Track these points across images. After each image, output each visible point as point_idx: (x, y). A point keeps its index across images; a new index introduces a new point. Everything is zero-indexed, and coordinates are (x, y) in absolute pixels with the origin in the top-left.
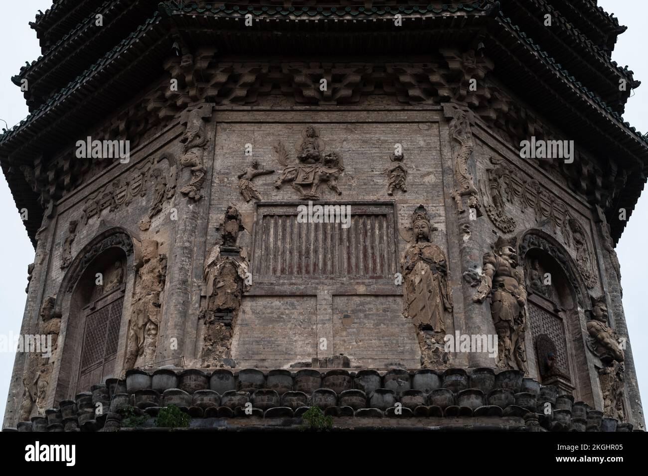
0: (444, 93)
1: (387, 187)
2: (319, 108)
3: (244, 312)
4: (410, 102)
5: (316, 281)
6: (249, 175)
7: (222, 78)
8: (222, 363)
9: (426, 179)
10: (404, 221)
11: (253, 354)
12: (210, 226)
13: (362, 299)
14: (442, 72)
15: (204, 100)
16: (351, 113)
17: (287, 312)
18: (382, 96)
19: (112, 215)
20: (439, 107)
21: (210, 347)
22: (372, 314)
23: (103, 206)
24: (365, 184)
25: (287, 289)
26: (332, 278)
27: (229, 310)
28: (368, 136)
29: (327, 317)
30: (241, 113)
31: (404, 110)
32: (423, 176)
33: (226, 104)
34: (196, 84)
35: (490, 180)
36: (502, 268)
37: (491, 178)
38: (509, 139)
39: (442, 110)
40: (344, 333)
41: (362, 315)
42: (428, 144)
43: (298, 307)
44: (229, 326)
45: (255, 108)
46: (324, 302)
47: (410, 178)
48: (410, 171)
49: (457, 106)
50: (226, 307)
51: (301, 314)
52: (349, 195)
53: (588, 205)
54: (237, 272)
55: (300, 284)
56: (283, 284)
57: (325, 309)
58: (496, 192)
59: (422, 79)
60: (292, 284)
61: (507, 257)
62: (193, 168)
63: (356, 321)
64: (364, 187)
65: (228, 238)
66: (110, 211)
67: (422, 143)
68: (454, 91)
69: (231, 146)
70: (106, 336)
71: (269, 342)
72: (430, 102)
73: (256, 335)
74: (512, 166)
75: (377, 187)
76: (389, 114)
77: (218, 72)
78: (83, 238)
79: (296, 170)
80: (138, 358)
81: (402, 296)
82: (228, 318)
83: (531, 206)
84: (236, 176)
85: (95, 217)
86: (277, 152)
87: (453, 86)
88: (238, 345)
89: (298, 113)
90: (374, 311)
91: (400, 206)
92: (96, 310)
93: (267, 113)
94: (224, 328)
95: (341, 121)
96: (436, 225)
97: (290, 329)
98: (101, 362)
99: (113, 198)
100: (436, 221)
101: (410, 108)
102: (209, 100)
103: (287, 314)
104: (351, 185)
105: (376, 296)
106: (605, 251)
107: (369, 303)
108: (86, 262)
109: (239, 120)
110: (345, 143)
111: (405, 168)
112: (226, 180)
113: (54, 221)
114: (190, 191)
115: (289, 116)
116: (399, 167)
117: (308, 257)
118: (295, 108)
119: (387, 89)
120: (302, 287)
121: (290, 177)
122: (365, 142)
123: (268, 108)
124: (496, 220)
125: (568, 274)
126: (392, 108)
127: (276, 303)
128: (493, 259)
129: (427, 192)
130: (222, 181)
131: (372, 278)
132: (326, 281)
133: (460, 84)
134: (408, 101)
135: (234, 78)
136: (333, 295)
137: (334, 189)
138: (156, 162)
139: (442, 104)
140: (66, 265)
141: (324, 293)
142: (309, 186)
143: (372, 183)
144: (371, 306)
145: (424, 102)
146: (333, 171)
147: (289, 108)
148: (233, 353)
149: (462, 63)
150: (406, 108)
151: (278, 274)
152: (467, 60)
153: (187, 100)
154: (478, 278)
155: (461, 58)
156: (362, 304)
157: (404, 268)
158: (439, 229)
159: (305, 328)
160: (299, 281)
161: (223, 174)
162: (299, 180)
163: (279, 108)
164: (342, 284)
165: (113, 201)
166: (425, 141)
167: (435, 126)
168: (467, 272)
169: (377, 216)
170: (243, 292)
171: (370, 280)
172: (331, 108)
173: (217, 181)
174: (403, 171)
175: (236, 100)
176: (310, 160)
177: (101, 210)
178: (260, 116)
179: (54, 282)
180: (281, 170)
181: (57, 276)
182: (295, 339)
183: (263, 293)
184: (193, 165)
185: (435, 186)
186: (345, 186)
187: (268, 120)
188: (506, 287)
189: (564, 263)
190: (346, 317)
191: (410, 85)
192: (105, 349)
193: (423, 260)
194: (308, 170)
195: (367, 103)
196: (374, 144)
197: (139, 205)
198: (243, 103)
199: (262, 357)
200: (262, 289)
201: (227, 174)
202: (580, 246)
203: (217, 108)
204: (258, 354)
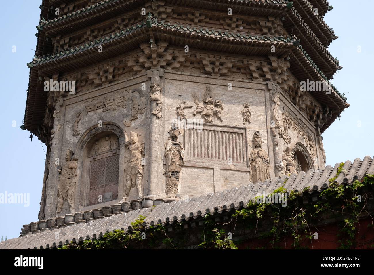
0: (268, 76)
1: (242, 120)
2: (212, 77)
3: (182, 173)
4: (253, 79)
5: (213, 162)
6: (182, 108)
7: (169, 58)
8: (176, 196)
9: (259, 118)
10: (250, 138)
11: (187, 193)
12: (165, 131)
13: (233, 172)
14: (269, 66)
15: (159, 67)
16: (226, 81)
17: (201, 175)
18: (239, 74)
19: (104, 114)
20: (265, 83)
21: (170, 188)
22: (237, 179)
23: (98, 108)
24: (233, 118)
25: (201, 165)
26: (220, 161)
27: (178, 172)
28: (234, 93)
29: (218, 179)
30: (176, 75)
31: (249, 82)
32: (258, 116)
33: (169, 69)
34: (157, 58)
35: (283, 119)
36: (290, 162)
37: (284, 118)
38: (289, 97)
39: (267, 84)
40: (226, 187)
41: (233, 179)
42: (260, 100)
43: (206, 173)
44: (177, 179)
45: (183, 73)
46: (217, 172)
47: (252, 116)
48: (252, 113)
49: (273, 83)
50: (176, 170)
51: (207, 176)
52: (226, 122)
53: (314, 127)
54: (180, 155)
55: (206, 162)
56: (199, 162)
57: (217, 175)
58: (285, 124)
59: (259, 69)
60: (203, 162)
61: (291, 157)
62: (158, 102)
63: (230, 181)
64: (232, 119)
65: (174, 138)
66: (103, 111)
67: (257, 100)
68: (273, 76)
69: (172, 92)
70: (105, 173)
71: (194, 188)
72: (261, 80)
73: (188, 184)
74: (290, 110)
75: (238, 119)
76: (243, 83)
77: (167, 54)
78: (86, 122)
79: (203, 108)
80: (132, 188)
81: (249, 172)
82: (177, 175)
83: (296, 130)
84: (176, 107)
85: (93, 113)
86: (193, 97)
87: (272, 73)
88: (181, 188)
89: (202, 78)
90: (238, 177)
91: (248, 130)
92: (97, 159)
93: (188, 76)
94: (175, 180)
95: (222, 84)
96: (263, 140)
97: (203, 183)
98: (103, 186)
99: (105, 105)
100: (263, 138)
101: (252, 81)
102: (162, 67)
103: (201, 176)
104: (226, 117)
105: (239, 171)
106: (320, 150)
107: (236, 174)
108: (91, 135)
109: (176, 79)
110: (223, 96)
111: (250, 112)
112: (171, 108)
113: (63, 108)
114: (157, 113)
115: (198, 79)
116: (248, 111)
117: (208, 150)
118: (201, 75)
119: (242, 71)
120: (207, 164)
121: (200, 110)
122: (232, 96)
123: (189, 74)
124: (285, 138)
125: (308, 162)
126: (245, 81)
127: (196, 170)
128: (286, 158)
129: (260, 124)
130: (169, 109)
131: (237, 162)
132: (217, 162)
133: (276, 73)
134: (252, 78)
135: (174, 58)
136: (221, 169)
137: (219, 119)
138: (131, 92)
139: (267, 82)
140: (76, 134)
141: (217, 168)
142: (208, 116)
143: (236, 117)
144: (237, 175)
145: (258, 80)
146: (219, 109)
147: (198, 75)
148: (179, 191)
149: (278, 64)
150: (251, 81)
151: (196, 156)
152: (280, 62)
153: (151, 65)
154: (282, 167)
155: (278, 61)
156: (233, 174)
157: (250, 159)
158: (265, 142)
159: (209, 183)
160: (206, 161)
161: (169, 105)
162: (204, 113)
163: (194, 75)
164: (224, 164)
165: (105, 106)
166: (259, 99)
167: (263, 92)
168: (277, 164)
169: (238, 133)
170: (182, 164)
171: (236, 164)
172: (217, 77)
173: (167, 108)
174: (250, 113)
175: (173, 68)
176: (209, 103)
177: (97, 109)
178: (185, 78)
179: (68, 141)
180: (196, 106)
181: (70, 138)
182: (205, 187)
183: (191, 165)
184: (157, 101)
185: (263, 122)
186: (224, 117)
187: (188, 80)
188: (291, 171)
189: (307, 157)
190: (226, 179)
191: (254, 71)
192: (104, 179)
193: (259, 157)
194: (208, 108)
195: (233, 76)
196: (236, 98)
197: (122, 112)
198: (177, 70)
199: (191, 194)
200: (190, 163)
201: (171, 105)
202: (311, 148)
203: (166, 71)
204: (189, 193)
